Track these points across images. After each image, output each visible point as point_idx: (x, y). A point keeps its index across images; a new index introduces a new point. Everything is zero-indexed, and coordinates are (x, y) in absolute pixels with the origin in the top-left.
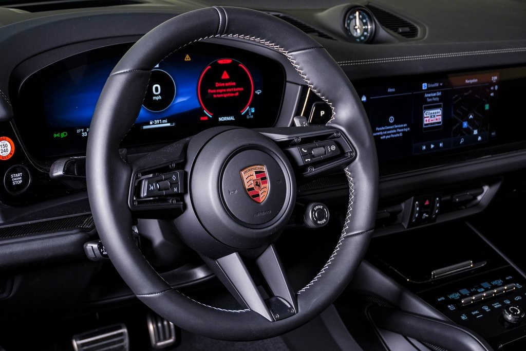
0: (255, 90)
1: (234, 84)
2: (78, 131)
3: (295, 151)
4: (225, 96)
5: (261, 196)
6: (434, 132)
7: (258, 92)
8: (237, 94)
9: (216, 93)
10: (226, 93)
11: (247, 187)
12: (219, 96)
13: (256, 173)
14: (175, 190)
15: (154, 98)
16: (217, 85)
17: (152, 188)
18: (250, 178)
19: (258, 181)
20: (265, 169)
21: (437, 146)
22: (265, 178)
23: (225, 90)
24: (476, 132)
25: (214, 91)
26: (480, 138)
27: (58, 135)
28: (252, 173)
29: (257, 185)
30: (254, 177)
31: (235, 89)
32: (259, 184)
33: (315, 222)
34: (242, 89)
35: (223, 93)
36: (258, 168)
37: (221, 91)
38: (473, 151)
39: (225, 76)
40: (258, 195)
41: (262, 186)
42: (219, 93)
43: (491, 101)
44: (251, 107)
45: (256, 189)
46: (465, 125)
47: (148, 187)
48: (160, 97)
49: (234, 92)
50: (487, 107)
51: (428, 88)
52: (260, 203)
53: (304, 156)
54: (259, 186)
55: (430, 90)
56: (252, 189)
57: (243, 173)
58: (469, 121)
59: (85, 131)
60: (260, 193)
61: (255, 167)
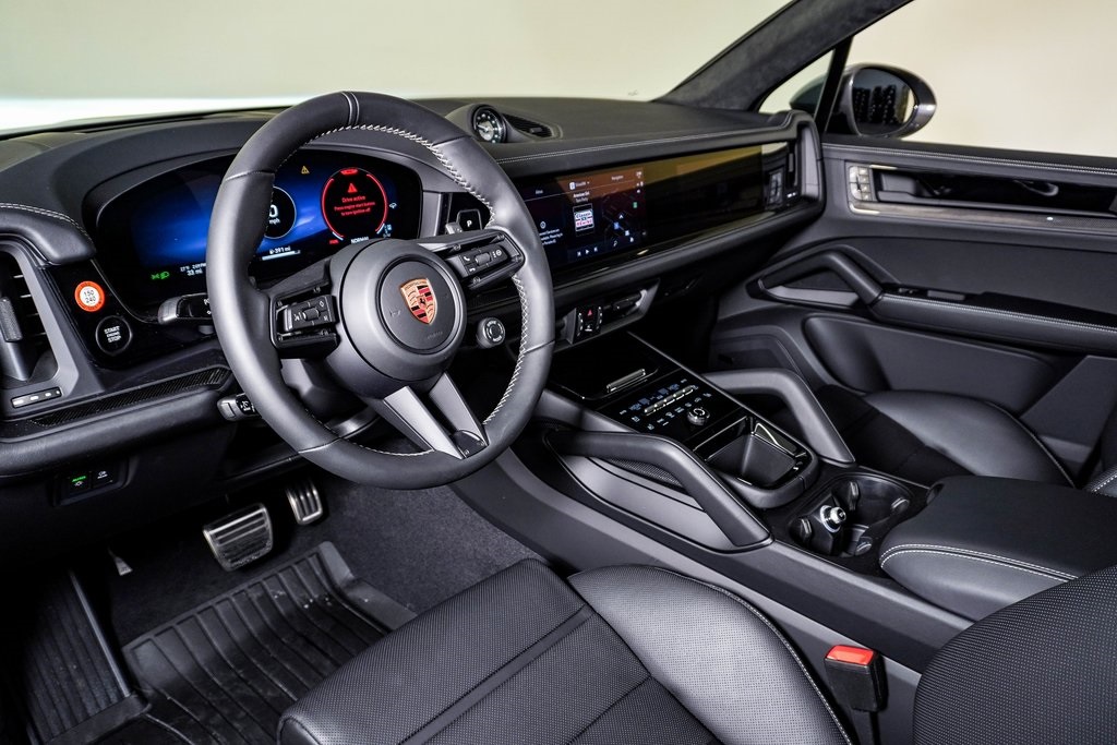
0: (389, 203)
1: (364, 198)
2: (183, 269)
3: (455, 260)
4: (355, 212)
5: (428, 315)
6: (587, 236)
7: (393, 206)
8: (368, 210)
9: (344, 211)
10: (356, 209)
11: (411, 307)
12: (348, 213)
13: (419, 288)
14: (326, 318)
15: (272, 222)
16: (344, 200)
17: (298, 318)
18: (412, 295)
19: (422, 298)
20: (428, 283)
21: (591, 250)
22: (430, 293)
23: (353, 206)
24: (627, 233)
25: (342, 208)
26: (632, 240)
27: (157, 276)
28: (414, 289)
29: (422, 302)
30: (417, 293)
31: (365, 205)
33: (491, 341)
34: (373, 203)
35: (351, 210)
36: (419, 282)
37: (349, 207)
38: (627, 253)
39: (352, 189)
40: (425, 315)
41: (428, 303)
42: (348, 210)
43: (638, 198)
44: (386, 224)
45: (421, 306)
46: (617, 226)
47: (293, 318)
48: (278, 221)
49: (365, 208)
50: (635, 205)
51: (577, 188)
52: (428, 324)
53: (467, 265)
54: (424, 303)
55: (578, 190)
56: (417, 308)
57: (403, 289)
58: (621, 222)
59: (191, 268)
60: (427, 311)
61: (416, 281)
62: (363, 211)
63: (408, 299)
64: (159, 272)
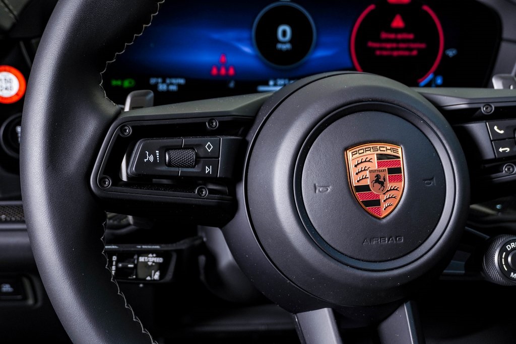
0: (446, 47)
1: (411, 36)
2: (153, 81)
3: (478, 129)
4: (395, 53)
5: (385, 205)
7: (451, 53)
8: (415, 53)
9: (381, 49)
10: (397, 49)
11: (355, 183)
12: (385, 53)
13: (380, 157)
14: (208, 170)
15: (279, 46)
16: (384, 35)
17: (151, 158)
18: (363, 165)
19: (382, 174)
20: (400, 152)
22: (398, 170)
23: (394, 45)
25: (378, 45)
27: (118, 83)
28: (369, 157)
29: (379, 181)
30: (374, 165)
31: (412, 45)
32: (382, 180)
33: (505, 275)
34: (423, 46)
35: (392, 49)
37: (388, 46)
39: (398, 22)
40: (377, 203)
41: (389, 185)
42: (385, 49)
44: (436, 74)
45: (375, 190)
48: (287, 47)
49: (410, 50)
52: (379, 219)
53: (497, 141)
54: (382, 184)
56: (367, 188)
57: (349, 153)
59: (164, 82)
60: (383, 198)
61: (378, 145)
62: (406, 53)
63: (353, 171)
64: (123, 79)
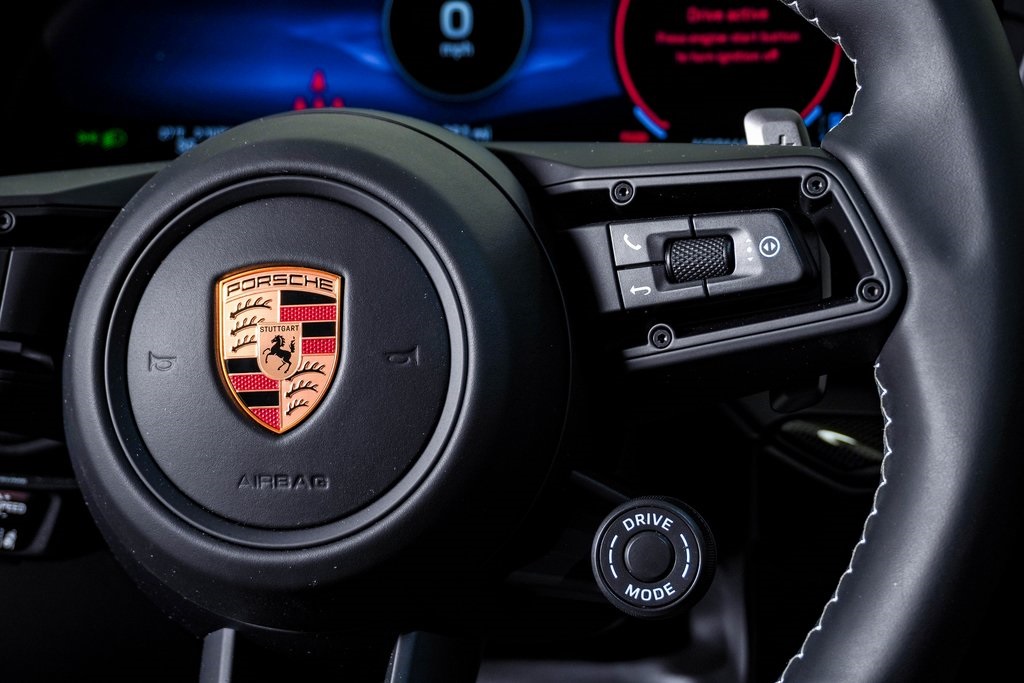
1: (763, 15)
2: (165, 133)
4: (724, 58)
5: (286, 403)
8: (773, 55)
9: (687, 48)
10: (730, 47)
11: (227, 353)
12: (698, 58)
13: (288, 296)
15: (447, 49)
16: (694, 14)
18: (249, 314)
19: (288, 336)
20: (338, 287)
23: (722, 38)
25: (680, 39)
27: (92, 138)
28: (265, 297)
29: (278, 349)
30: (274, 314)
31: (766, 37)
32: (286, 348)
34: (795, 37)
35: (716, 48)
36: (307, 280)
37: (707, 40)
40: (272, 398)
41: (299, 359)
42: (699, 48)
44: (827, 109)
45: (270, 368)
48: (466, 49)
49: (764, 47)
54: (286, 356)
56: (251, 364)
57: (223, 288)
59: (189, 135)
60: (285, 387)
61: (288, 272)
62: (753, 57)
63: (226, 324)
64: (101, 129)
